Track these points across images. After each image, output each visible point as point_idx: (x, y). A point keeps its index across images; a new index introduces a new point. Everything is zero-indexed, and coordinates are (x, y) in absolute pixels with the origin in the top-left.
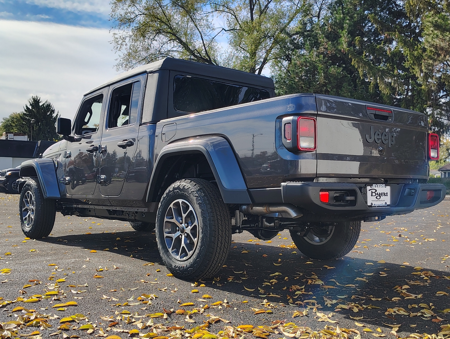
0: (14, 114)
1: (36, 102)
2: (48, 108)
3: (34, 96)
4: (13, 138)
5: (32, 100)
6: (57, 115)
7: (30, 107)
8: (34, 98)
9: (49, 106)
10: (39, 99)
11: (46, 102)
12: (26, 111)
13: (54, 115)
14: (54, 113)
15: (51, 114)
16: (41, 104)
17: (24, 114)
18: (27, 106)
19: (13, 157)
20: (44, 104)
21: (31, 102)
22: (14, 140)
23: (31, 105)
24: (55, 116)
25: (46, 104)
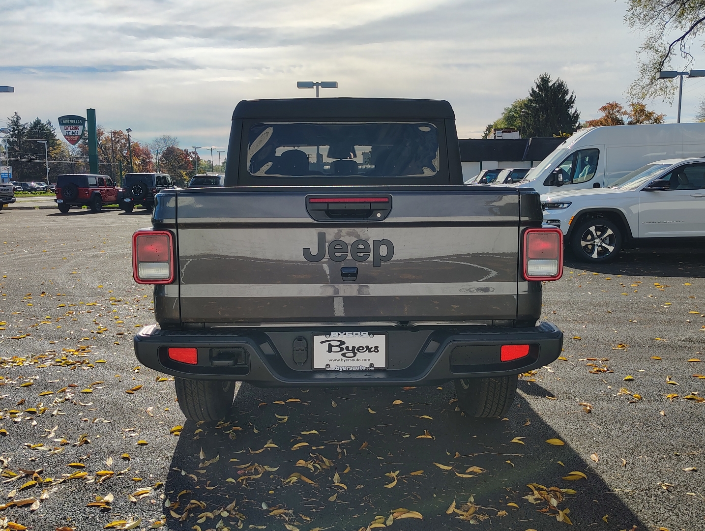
0: (518, 101)
1: (545, 81)
2: (560, 89)
3: (543, 74)
4: (502, 137)
5: (540, 80)
6: (572, 96)
7: (537, 90)
8: (542, 76)
9: (561, 85)
10: (548, 77)
11: (558, 80)
12: (531, 95)
13: (568, 97)
14: (567, 95)
15: (563, 97)
16: (550, 84)
17: (530, 100)
18: (533, 89)
19: (498, 161)
20: (554, 83)
21: (538, 83)
22: (503, 139)
23: (538, 86)
24: (568, 99)
25: (557, 82)
